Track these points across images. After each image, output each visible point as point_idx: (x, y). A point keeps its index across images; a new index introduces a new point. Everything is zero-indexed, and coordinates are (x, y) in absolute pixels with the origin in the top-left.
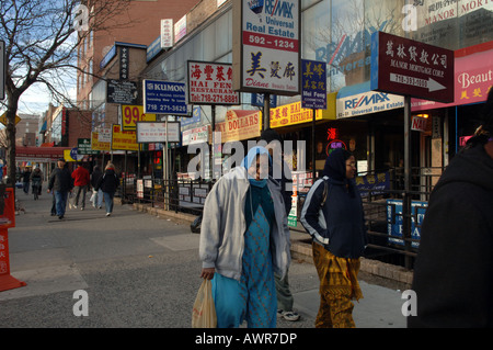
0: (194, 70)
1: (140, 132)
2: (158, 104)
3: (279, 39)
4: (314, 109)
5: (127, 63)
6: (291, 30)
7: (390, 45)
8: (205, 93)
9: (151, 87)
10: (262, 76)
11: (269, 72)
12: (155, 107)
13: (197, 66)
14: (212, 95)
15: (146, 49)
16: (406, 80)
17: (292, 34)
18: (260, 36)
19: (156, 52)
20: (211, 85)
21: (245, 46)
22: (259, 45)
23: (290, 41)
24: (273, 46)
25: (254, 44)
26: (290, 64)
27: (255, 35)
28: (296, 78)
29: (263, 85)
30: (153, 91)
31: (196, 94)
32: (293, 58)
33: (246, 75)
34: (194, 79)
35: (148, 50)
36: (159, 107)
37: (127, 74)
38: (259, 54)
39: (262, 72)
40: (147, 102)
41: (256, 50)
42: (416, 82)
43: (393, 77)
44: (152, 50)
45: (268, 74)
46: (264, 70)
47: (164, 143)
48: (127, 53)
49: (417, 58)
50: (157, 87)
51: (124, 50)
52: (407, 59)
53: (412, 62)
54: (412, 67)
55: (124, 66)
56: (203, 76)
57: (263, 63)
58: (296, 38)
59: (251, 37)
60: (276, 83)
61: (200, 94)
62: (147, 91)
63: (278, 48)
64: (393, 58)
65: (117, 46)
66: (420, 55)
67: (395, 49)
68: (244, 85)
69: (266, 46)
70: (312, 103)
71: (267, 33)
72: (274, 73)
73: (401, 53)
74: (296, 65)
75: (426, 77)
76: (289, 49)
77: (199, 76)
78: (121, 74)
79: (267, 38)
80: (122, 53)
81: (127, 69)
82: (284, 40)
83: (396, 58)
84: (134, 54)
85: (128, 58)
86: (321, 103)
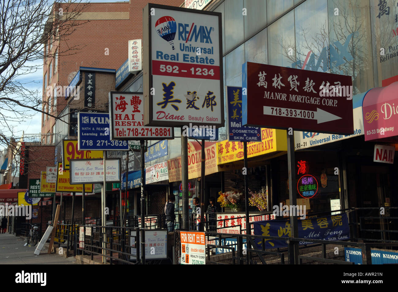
0: (119, 102)
1: (74, 171)
2: (94, 139)
3: (196, 66)
4: (245, 142)
5: (93, 90)
6: (210, 56)
7: (262, 76)
8: (132, 127)
9: (86, 120)
10: (176, 108)
11: (184, 103)
12: (91, 143)
13: (122, 98)
14: (140, 128)
15: (114, 74)
16: (284, 112)
17: (212, 61)
18: (173, 64)
19: (125, 76)
20: (138, 117)
21: (155, 77)
22: (172, 74)
23: (209, 68)
24: (189, 75)
25: (166, 74)
26: (210, 93)
27: (166, 64)
28: (217, 108)
29: (177, 117)
30: (89, 125)
31: (120, 128)
32: (213, 85)
33: (156, 108)
34: (119, 112)
35: (117, 74)
36: (95, 143)
37: (93, 102)
38: (172, 84)
39: (176, 104)
40: (82, 138)
41: (168, 80)
42: (298, 114)
43: (267, 110)
44: (121, 74)
45: (183, 106)
46: (179, 101)
47: (102, 183)
48: (93, 79)
49: (300, 87)
50: (93, 120)
51: (90, 76)
52: (286, 89)
53: (293, 92)
54: (293, 98)
55: (90, 93)
56: (130, 108)
57: (177, 93)
58: (217, 64)
59: (162, 66)
60: (193, 115)
61: (125, 128)
62: (82, 125)
63: (195, 76)
64: (267, 90)
65: (81, 71)
66: (303, 84)
67: (269, 80)
68: (155, 118)
69: (180, 75)
70: (242, 135)
71: (181, 61)
72: (191, 104)
73: (277, 82)
74: (217, 94)
75: (313, 108)
76: (209, 77)
77: (124, 109)
78: (86, 102)
79: (181, 66)
80: (87, 79)
81: (93, 97)
82: (202, 67)
83: (271, 89)
84: (101, 80)
85: (94, 85)
86: (255, 135)
